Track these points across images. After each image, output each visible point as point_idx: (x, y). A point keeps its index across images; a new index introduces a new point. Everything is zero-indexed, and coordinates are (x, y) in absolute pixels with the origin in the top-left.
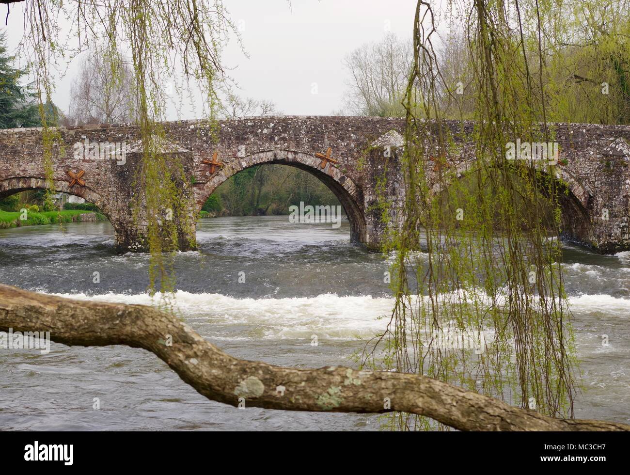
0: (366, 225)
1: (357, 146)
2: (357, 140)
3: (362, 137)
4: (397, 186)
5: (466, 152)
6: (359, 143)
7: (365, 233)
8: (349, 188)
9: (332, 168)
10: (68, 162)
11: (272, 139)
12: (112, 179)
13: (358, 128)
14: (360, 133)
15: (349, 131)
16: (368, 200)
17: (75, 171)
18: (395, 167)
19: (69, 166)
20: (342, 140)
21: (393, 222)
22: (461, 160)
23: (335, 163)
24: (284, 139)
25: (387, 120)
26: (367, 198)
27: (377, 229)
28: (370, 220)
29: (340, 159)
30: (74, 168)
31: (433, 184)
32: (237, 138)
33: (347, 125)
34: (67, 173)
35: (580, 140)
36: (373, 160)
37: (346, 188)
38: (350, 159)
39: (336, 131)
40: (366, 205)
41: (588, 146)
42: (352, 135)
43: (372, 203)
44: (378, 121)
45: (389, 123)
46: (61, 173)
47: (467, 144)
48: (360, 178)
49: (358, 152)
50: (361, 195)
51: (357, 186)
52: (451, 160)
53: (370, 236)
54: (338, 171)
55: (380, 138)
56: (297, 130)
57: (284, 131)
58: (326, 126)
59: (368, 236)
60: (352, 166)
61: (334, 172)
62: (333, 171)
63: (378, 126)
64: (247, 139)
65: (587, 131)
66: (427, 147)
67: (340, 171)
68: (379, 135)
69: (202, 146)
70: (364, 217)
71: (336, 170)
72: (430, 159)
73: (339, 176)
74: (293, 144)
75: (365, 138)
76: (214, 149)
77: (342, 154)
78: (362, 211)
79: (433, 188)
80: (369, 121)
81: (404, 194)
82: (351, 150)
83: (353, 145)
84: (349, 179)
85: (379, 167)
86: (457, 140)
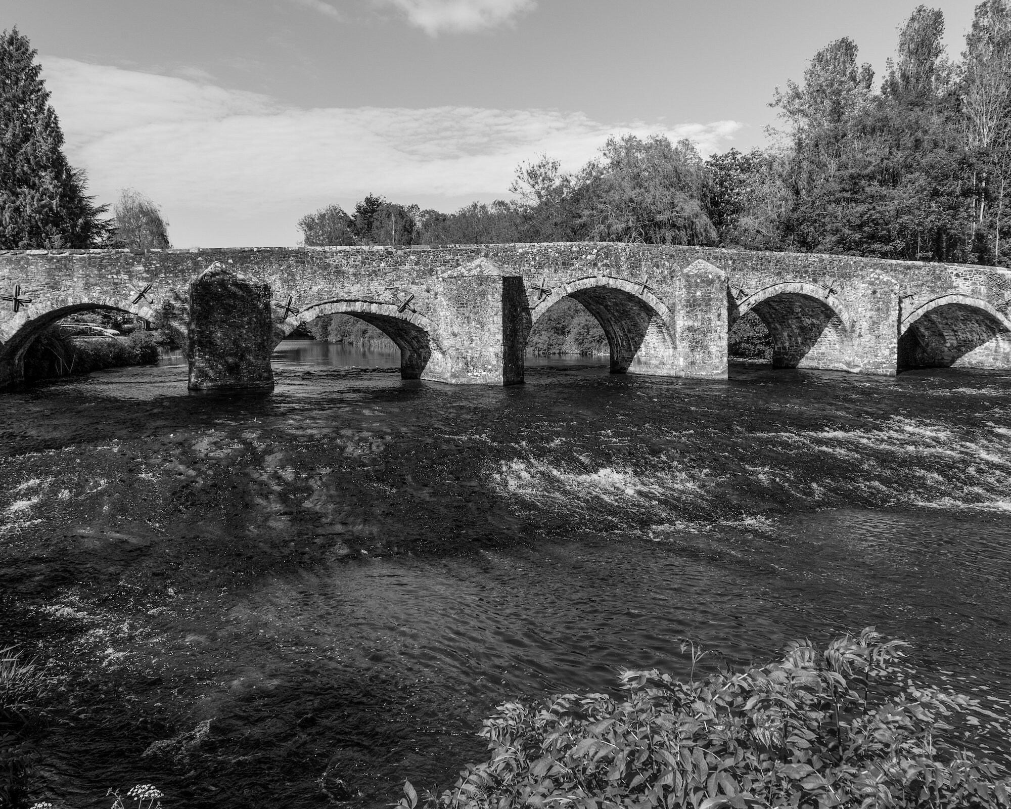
1: (670, 273)
5: (760, 280)
9: (649, 294)
10: (397, 285)
11: (595, 265)
12: (445, 303)
13: (672, 256)
14: (673, 261)
15: (665, 258)
17: (403, 294)
19: (397, 289)
20: (658, 267)
23: (651, 289)
24: (606, 265)
25: (695, 249)
27: (695, 353)
29: (655, 286)
30: (403, 291)
32: (564, 264)
33: (662, 253)
34: (395, 295)
36: (689, 287)
39: (652, 259)
41: (854, 276)
42: (666, 263)
43: (690, 329)
44: (687, 250)
45: (697, 252)
46: (388, 296)
47: (761, 273)
51: (670, 311)
54: (654, 297)
55: (690, 266)
56: (617, 257)
57: (606, 258)
58: (643, 254)
59: (680, 359)
60: (666, 292)
61: (651, 299)
62: (649, 297)
63: (687, 254)
64: (572, 265)
66: (729, 275)
67: (656, 298)
68: (689, 263)
69: (530, 271)
70: (673, 342)
71: (652, 297)
72: (731, 287)
73: (655, 302)
74: (614, 271)
75: (676, 266)
76: (541, 274)
77: (658, 281)
78: (673, 336)
79: (732, 313)
80: (680, 250)
82: (665, 278)
83: (666, 273)
84: (663, 305)
85: (698, 293)
86: (753, 269)
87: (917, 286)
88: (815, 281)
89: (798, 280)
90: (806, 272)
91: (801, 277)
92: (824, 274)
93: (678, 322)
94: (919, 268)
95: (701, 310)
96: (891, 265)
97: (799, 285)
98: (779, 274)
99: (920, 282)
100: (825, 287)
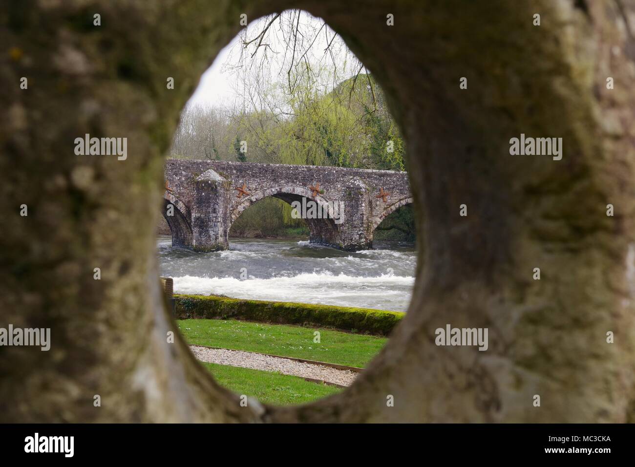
0: (192, 233)
1: (186, 179)
2: (186, 176)
3: (190, 174)
4: (217, 207)
5: (259, 185)
6: (187, 178)
7: (192, 239)
8: (181, 208)
9: (170, 194)
13: (187, 167)
14: (189, 171)
15: (181, 169)
16: (194, 216)
18: (215, 194)
20: (176, 176)
21: (214, 231)
22: (256, 189)
23: (171, 191)
25: (206, 162)
26: (194, 215)
27: (202, 236)
28: (196, 230)
29: (175, 188)
31: (237, 206)
33: (180, 165)
35: (332, 177)
36: (198, 190)
37: (179, 208)
38: (181, 188)
39: (172, 169)
40: (193, 220)
41: (337, 181)
42: (183, 172)
43: (197, 219)
44: (200, 163)
45: (208, 164)
47: (260, 179)
48: (189, 202)
49: (187, 184)
50: (189, 213)
51: (186, 207)
52: (250, 190)
53: (196, 241)
54: (174, 196)
55: (202, 175)
59: (194, 241)
60: (183, 193)
61: (171, 198)
62: (170, 196)
63: (200, 166)
65: (336, 171)
66: (233, 181)
67: (175, 197)
68: (201, 172)
70: (191, 228)
71: (172, 196)
72: (236, 189)
73: (174, 200)
75: (191, 175)
77: (176, 185)
78: (189, 224)
79: (237, 208)
80: (194, 163)
81: (221, 212)
82: (182, 183)
83: (183, 179)
84: (181, 202)
85: (203, 194)
86: (253, 176)
87: (389, 189)
88: (304, 185)
89: (290, 184)
90: (296, 179)
91: (293, 182)
92: (312, 180)
93: (192, 214)
94: (390, 175)
95: (205, 206)
96: (368, 173)
97: (291, 188)
98: (274, 180)
99: (391, 186)
100: (313, 190)
